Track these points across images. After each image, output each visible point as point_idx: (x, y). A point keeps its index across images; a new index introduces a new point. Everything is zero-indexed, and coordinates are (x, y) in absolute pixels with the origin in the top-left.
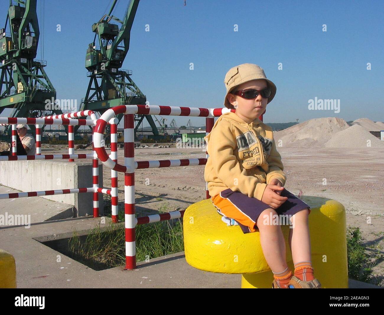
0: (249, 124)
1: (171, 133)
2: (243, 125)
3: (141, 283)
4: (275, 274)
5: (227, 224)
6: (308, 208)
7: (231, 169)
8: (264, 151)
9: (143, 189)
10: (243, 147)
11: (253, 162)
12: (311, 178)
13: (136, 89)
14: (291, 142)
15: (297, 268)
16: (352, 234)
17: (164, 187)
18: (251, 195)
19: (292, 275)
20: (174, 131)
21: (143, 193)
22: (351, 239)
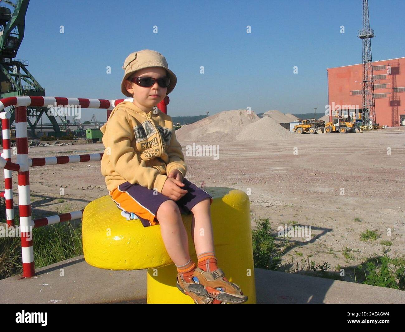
0: (147, 113)
1: (73, 129)
2: (141, 114)
3: (41, 291)
4: (179, 267)
5: (126, 218)
6: (210, 198)
7: (128, 161)
8: (163, 142)
9: (43, 190)
10: (141, 138)
11: (151, 154)
12: (222, 172)
13: (33, 81)
14: (201, 135)
15: (200, 259)
16: (261, 226)
17: (67, 187)
18: (151, 187)
19: (196, 267)
20: (77, 128)
21: (43, 195)
22: (261, 231)
